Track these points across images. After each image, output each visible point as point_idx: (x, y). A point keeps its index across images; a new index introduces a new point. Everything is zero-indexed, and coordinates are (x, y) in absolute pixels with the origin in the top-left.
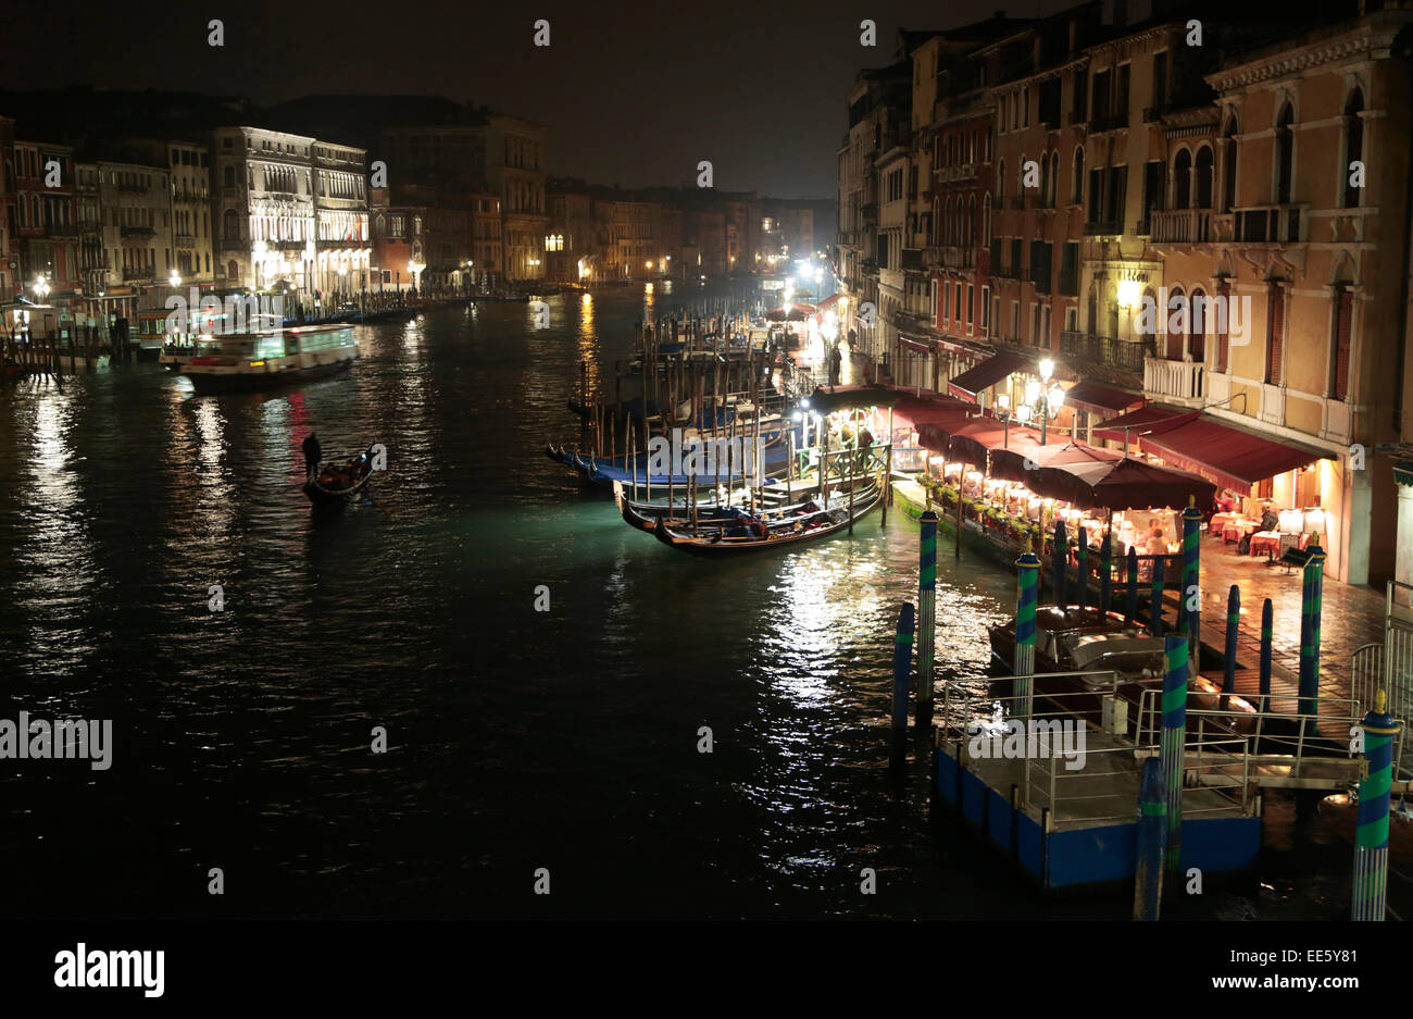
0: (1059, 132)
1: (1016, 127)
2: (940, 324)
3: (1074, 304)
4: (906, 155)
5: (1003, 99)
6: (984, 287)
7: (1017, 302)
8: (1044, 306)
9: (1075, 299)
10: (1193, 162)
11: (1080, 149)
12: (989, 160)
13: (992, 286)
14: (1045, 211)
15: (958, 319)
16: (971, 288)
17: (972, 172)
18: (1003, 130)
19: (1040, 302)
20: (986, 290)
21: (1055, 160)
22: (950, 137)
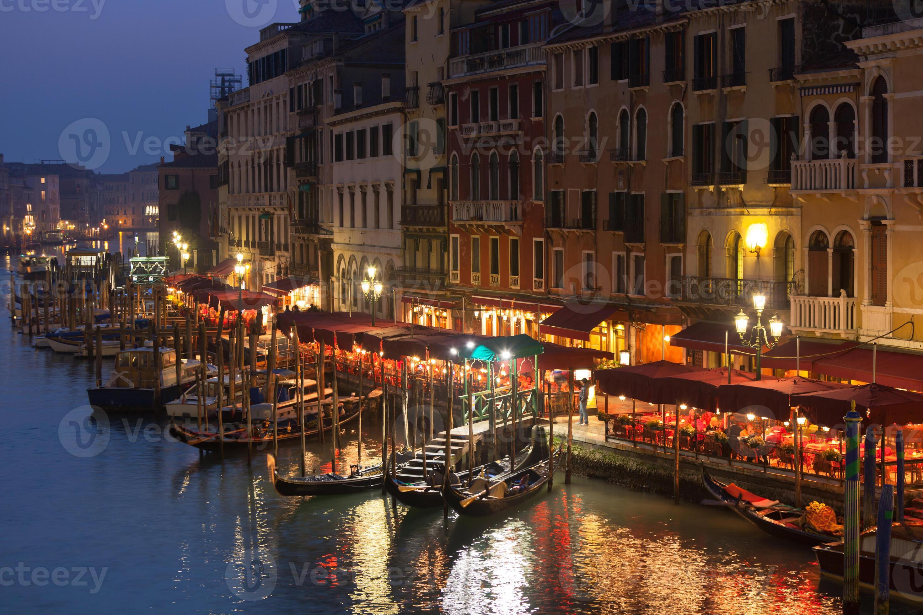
0: (646, 89)
1: (579, 82)
2: (465, 278)
3: (678, 251)
4: (401, 110)
5: (558, 57)
6: (535, 239)
7: (592, 252)
8: (633, 254)
9: (680, 246)
10: (832, 117)
11: (678, 105)
12: (538, 114)
13: (549, 238)
14: (631, 163)
15: (495, 271)
16: (515, 242)
17: (515, 127)
18: (559, 86)
19: (629, 251)
20: (539, 244)
21: (641, 114)
22: (475, 94)
